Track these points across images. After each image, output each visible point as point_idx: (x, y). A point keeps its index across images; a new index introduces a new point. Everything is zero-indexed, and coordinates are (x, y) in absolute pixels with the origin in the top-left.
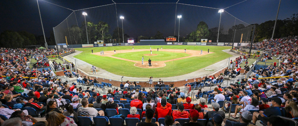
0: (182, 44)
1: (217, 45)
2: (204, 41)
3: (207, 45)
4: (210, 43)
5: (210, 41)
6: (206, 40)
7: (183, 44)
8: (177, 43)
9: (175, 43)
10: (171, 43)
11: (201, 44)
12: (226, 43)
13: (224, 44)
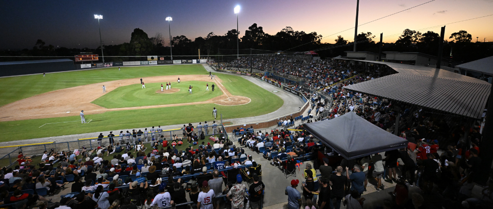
0: (111, 65)
1: (172, 63)
2: (152, 58)
3: (158, 64)
4: (162, 61)
5: (162, 59)
6: (156, 57)
7: (113, 65)
8: (101, 64)
9: (98, 65)
10: (89, 65)
11: (148, 63)
12: (183, 61)
13: (182, 61)
